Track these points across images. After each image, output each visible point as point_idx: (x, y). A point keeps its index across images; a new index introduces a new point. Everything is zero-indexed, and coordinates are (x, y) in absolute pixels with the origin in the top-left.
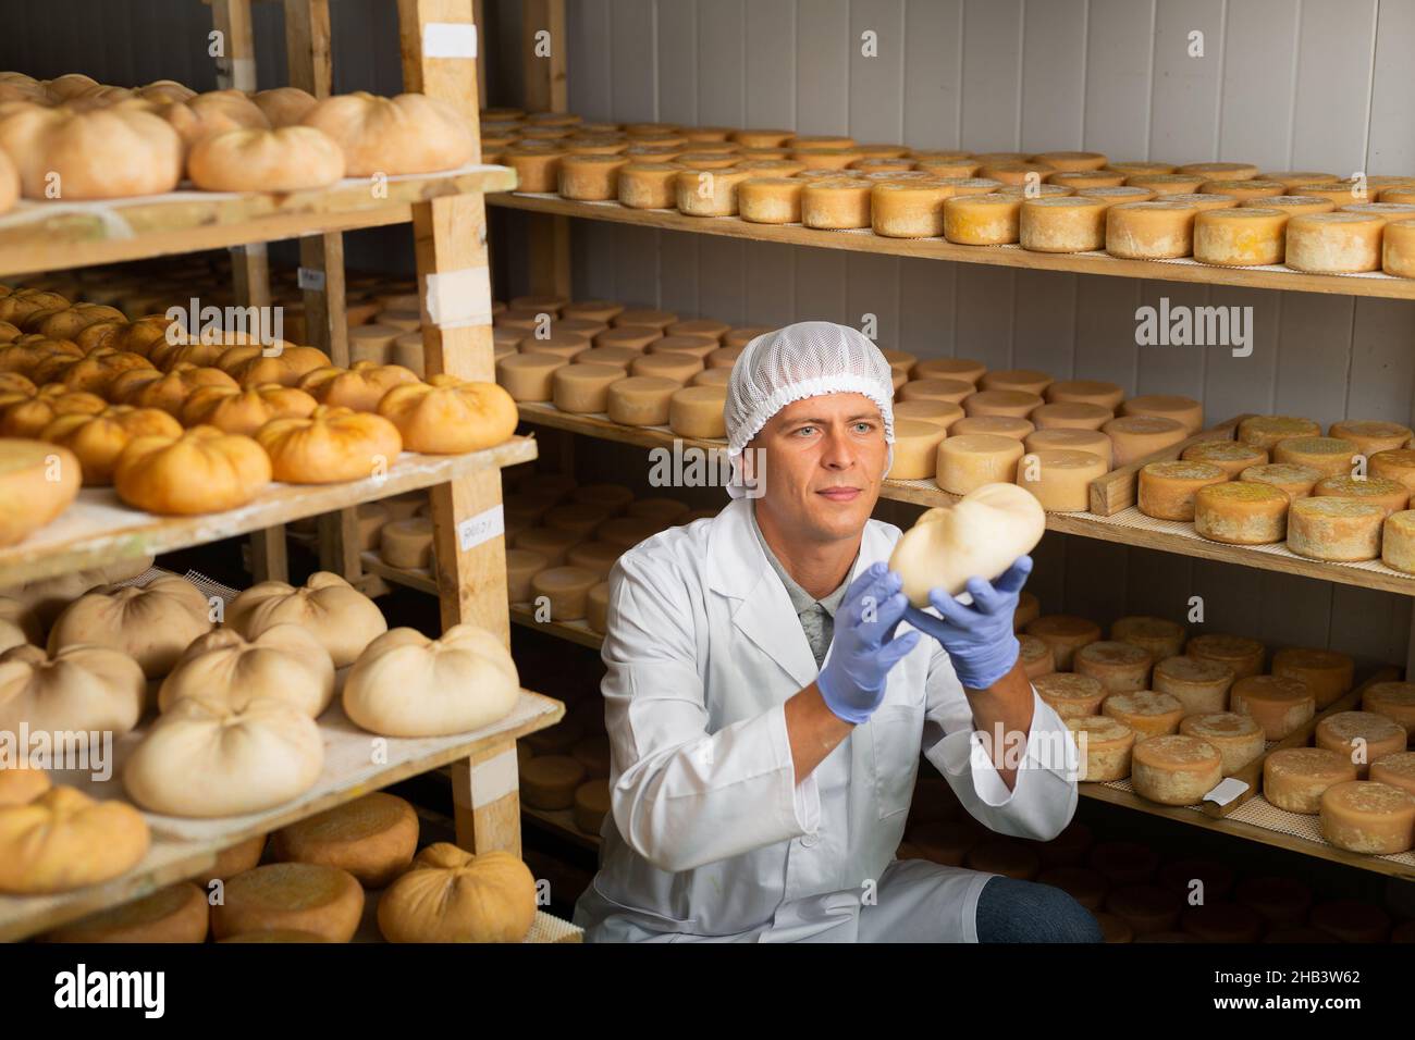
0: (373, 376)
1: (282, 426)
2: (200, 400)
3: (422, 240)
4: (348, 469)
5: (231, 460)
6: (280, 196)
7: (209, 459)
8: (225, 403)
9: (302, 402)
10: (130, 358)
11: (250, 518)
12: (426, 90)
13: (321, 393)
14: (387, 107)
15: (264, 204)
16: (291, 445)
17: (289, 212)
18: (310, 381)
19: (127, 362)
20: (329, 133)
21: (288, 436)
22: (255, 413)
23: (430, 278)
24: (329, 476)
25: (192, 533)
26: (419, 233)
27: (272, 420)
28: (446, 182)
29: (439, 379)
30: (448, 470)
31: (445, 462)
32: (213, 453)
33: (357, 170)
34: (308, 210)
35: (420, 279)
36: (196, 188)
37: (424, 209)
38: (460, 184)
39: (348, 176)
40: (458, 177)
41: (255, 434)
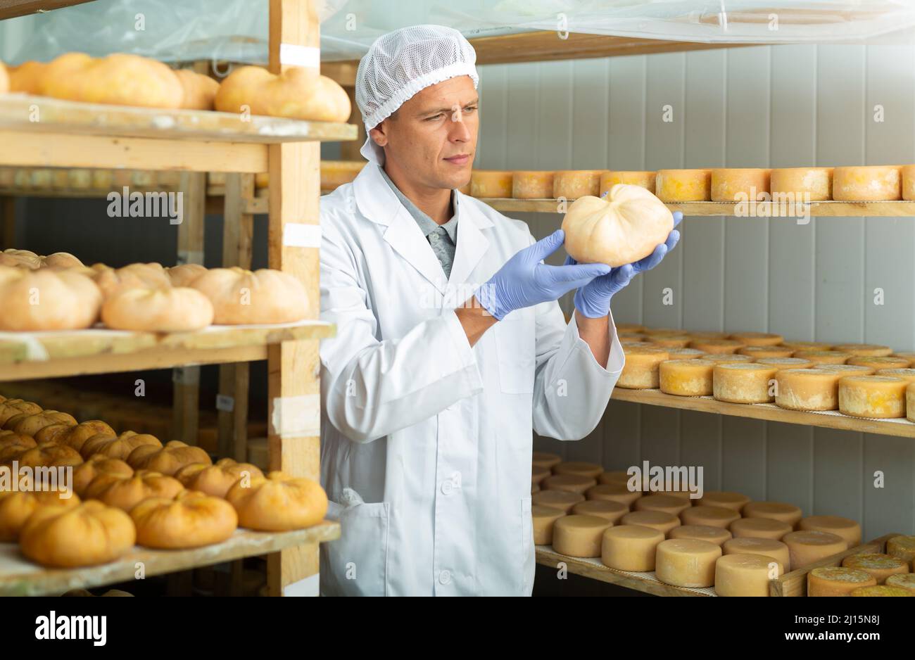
0: (230, 470)
1: (152, 504)
2: (101, 482)
3: (273, 373)
4: (194, 538)
5: (105, 526)
6: (161, 335)
7: (88, 526)
8: (117, 485)
9: (174, 487)
10: (65, 450)
11: (113, 573)
12: (283, 268)
13: (191, 483)
14: (249, 277)
15: (149, 340)
16: (154, 518)
17: (167, 348)
18: (186, 472)
19: (62, 453)
20: (205, 293)
21: (153, 512)
22: (137, 492)
23: (276, 401)
24: (178, 543)
25: (67, 581)
26: (271, 368)
27: (147, 499)
28: (285, 330)
29: (275, 474)
30: (271, 543)
31: (268, 538)
32: (94, 522)
33: (222, 320)
34: (181, 347)
35: (270, 400)
36: (106, 328)
37: (274, 349)
38: (296, 333)
39: (214, 324)
40: (294, 328)
41: (130, 512)
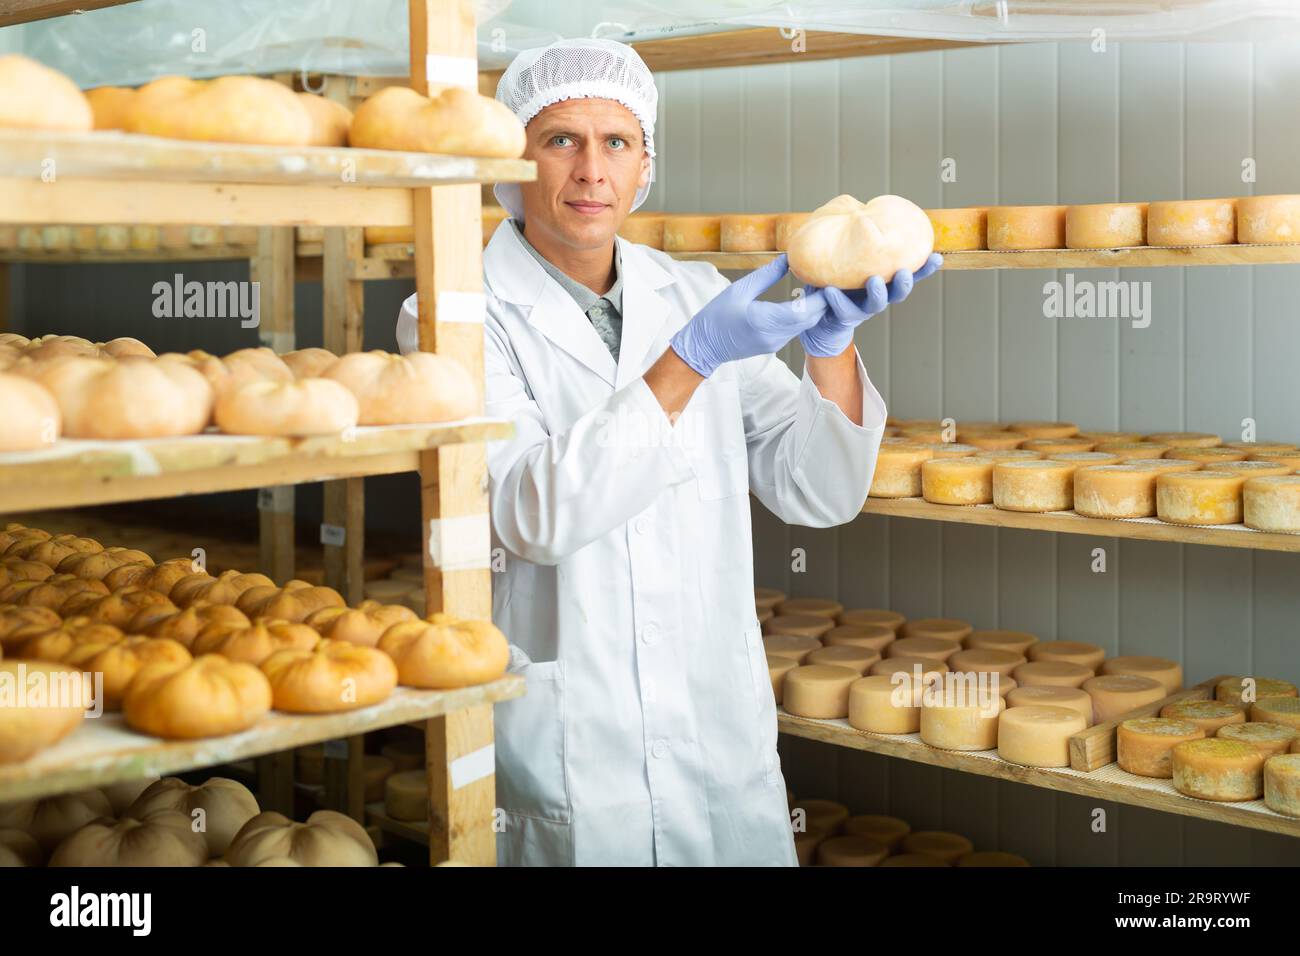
0: (376, 614)
1: (286, 658)
2: (213, 634)
3: (428, 487)
4: (348, 696)
5: (234, 686)
6: (296, 439)
7: (214, 687)
8: (235, 637)
9: (307, 637)
10: (153, 597)
11: (247, 744)
12: (438, 350)
13: (327, 631)
14: (401, 363)
15: (281, 447)
16: (293, 675)
17: (303, 456)
18: (318, 619)
19: (149, 600)
20: (346, 384)
21: (289, 668)
22: (263, 644)
23: (434, 523)
24: (325, 706)
25: (191, 755)
26: (425, 481)
27: (276, 653)
28: (450, 431)
29: (437, 617)
30: (440, 704)
31: (437, 696)
32: (219, 681)
33: (370, 420)
34: (321, 455)
35: (424, 524)
36: (222, 432)
37: (429, 457)
38: (463, 434)
39: (360, 424)
40: (461, 428)
41: (261, 666)
